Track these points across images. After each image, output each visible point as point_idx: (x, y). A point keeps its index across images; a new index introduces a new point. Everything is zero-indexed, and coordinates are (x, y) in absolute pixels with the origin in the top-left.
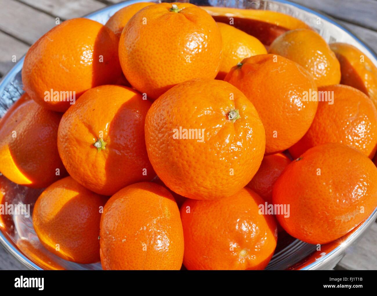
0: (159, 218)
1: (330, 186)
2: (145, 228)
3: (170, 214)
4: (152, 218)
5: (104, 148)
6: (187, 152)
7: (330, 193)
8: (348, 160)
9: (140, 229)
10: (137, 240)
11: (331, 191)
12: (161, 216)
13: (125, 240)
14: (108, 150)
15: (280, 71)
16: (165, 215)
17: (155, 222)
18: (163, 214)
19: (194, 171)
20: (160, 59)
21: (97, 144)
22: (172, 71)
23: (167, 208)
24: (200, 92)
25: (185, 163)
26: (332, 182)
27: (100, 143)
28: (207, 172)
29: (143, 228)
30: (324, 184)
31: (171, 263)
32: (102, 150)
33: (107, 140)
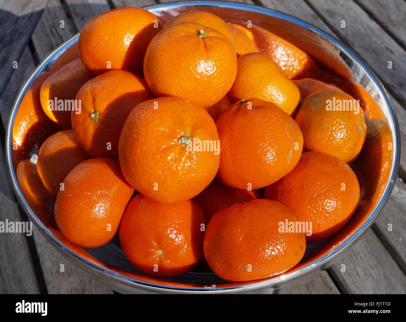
0: (104, 192)
1: (243, 235)
2: (88, 194)
3: (115, 193)
4: (99, 189)
5: (97, 120)
6: (135, 152)
7: (238, 240)
8: (272, 223)
9: (84, 192)
10: (78, 199)
11: (241, 239)
12: (107, 192)
13: (71, 195)
14: (98, 123)
15: (264, 123)
16: (110, 192)
17: (98, 193)
18: (109, 191)
19: (135, 169)
20: (165, 70)
21: (93, 115)
22: (170, 84)
23: (115, 188)
24: (172, 110)
25: (132, 159)
26: (246, 232)
27: (95, 116)
28: (143, 174)
29: (87, 193)
30: (239, 231)
31: (97, 230)
32: (95, 121)
33: (101, 115)
